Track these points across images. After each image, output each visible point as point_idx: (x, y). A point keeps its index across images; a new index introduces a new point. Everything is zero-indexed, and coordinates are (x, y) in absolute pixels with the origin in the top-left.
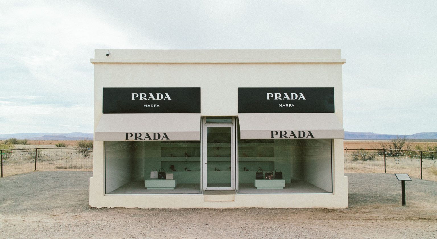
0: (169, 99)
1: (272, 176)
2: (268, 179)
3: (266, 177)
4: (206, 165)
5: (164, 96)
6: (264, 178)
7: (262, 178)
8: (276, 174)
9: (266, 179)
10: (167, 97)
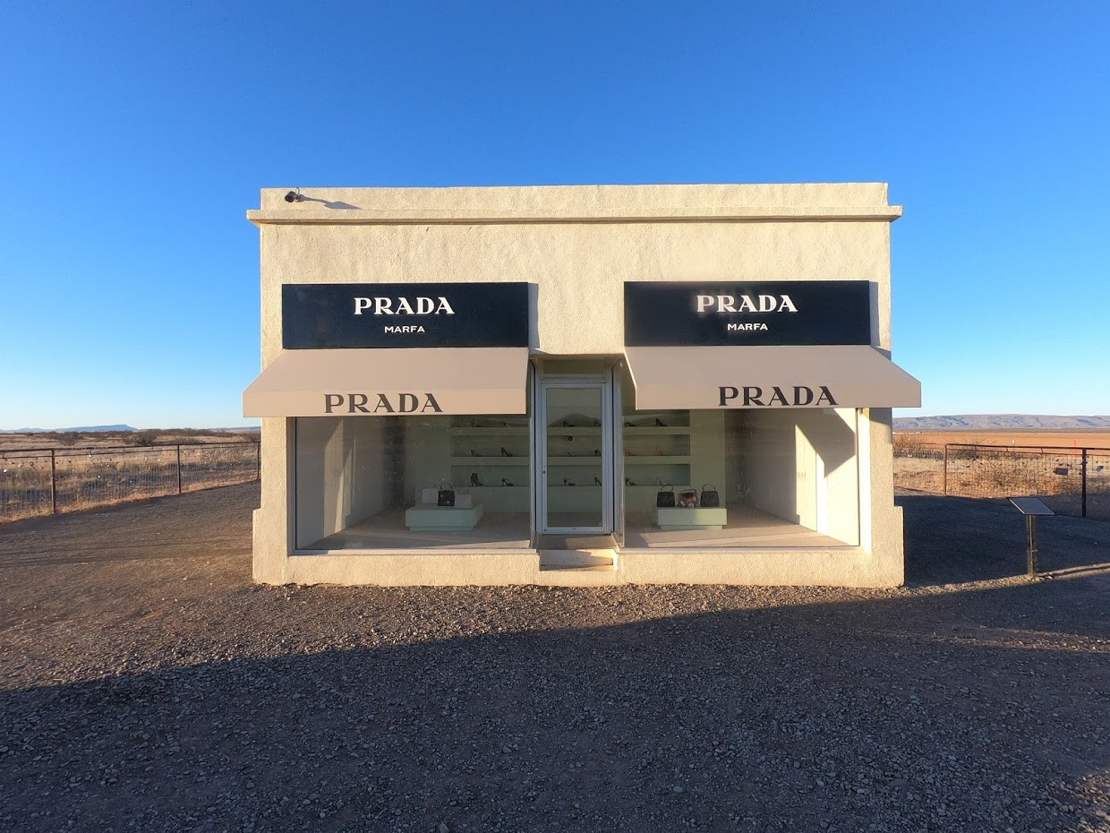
0: (450, 311)
1: (695, 499)
2: (686, 506)
3: (682, 502)
4: (545, 476)
5: (437, 303)
6: (676, 503)
7: (671, 504)
8: (704, 494)
9: (680, 506)
10: (443, 306)
